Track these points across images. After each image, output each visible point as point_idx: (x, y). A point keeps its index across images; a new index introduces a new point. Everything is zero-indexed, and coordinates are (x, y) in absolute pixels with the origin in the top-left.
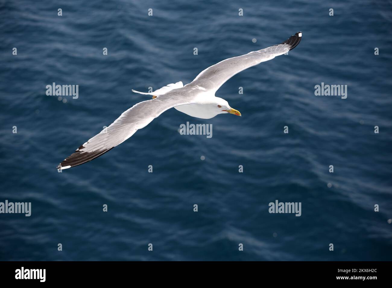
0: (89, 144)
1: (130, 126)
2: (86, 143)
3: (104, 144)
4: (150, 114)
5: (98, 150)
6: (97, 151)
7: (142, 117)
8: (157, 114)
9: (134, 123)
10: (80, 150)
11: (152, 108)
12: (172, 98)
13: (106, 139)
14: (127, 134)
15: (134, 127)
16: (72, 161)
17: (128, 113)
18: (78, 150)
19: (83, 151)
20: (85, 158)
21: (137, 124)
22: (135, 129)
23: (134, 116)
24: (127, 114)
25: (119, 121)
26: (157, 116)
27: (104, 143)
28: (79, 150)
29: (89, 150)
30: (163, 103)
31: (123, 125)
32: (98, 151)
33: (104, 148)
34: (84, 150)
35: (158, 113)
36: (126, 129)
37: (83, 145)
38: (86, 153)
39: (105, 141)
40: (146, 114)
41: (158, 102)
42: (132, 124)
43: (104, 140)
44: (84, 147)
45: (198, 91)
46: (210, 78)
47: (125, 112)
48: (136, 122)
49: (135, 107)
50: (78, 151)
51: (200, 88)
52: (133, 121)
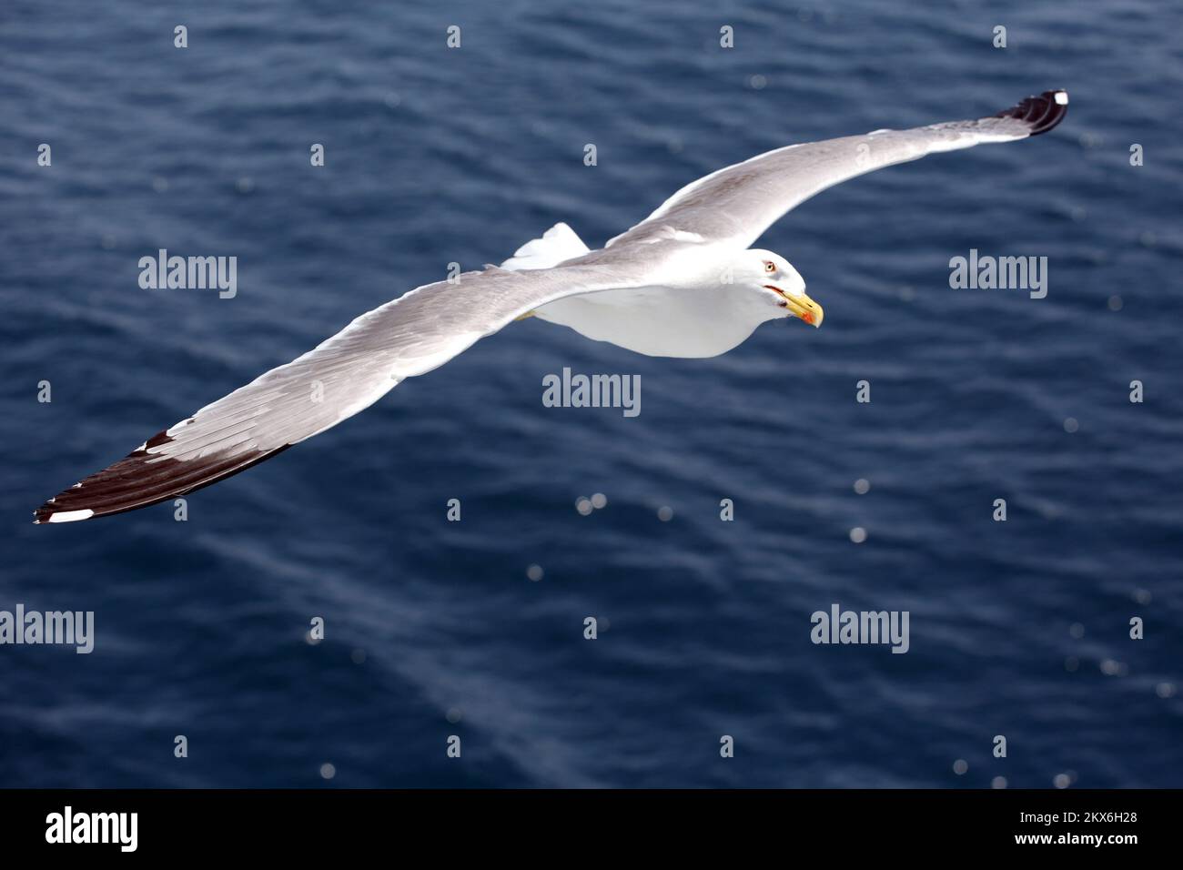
0: (193, 427)
1: (374, 362)
2: (184, 423)
3: (252, 430)
4: (466, 319)
5: (223, 452)
6: (215, 455)
7: (429, 330)
8: (494, 319)
9: (390, 350)
10: (149, 451)
11: (480, 297)
13: (261, 412)
14: (354, 394)
15: (387, 366)
16: (103, 490)
18: (142, 448)
19: (159, 455)
20: (162, 481)
21: (403, 354)
22: (389, 375)
23: (397, 325)
24: (372, 320)
26: (495, 326)
27: (253, 424)
28: (146, 448)
29: (183, 450)
31: (348, 357)
32: (219, 458)
33: (248, 447)
34: (166, 451)
35: (500, 315)
36: (354, 374)
37: (169, 433)
38: (172, 462)
39: (257, 419)
40: (448, 317)
41: (503, 278)
42: (384, 353)
43: (255, 414)
44: (170, 440)
48: (403, 349)
49: (409, 297)
50: (143, 453)
51: (681, 235)
52: (390, 344)
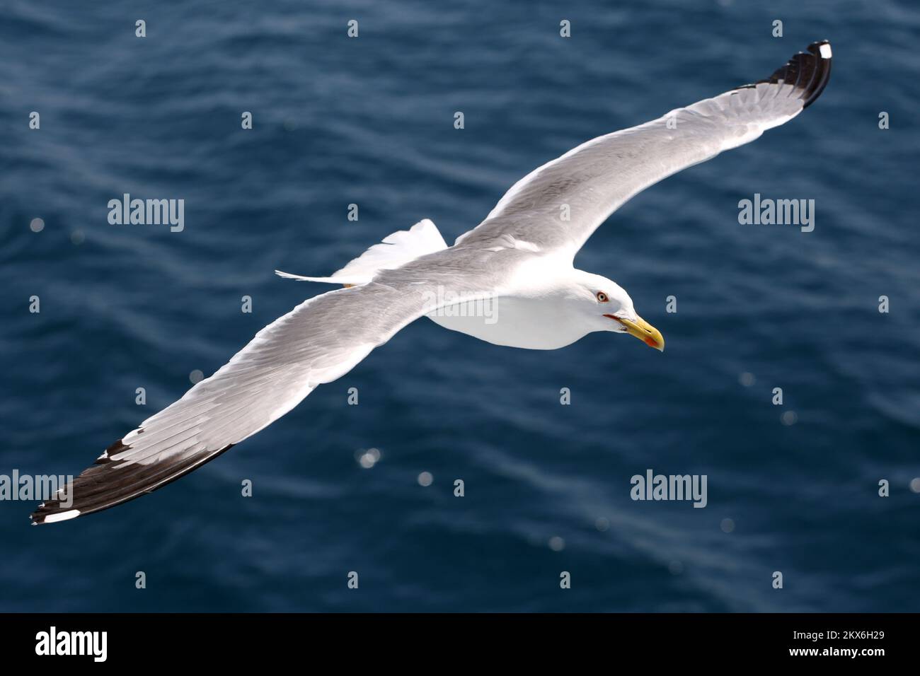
0: (143, 437)
1: (290, 374)
2: (134, 433)
3: (198, 436)
4: (361, 332)
5: (178, 455)
6: (172, 458)
7: (330, 343)
8: (384, 332)
9: (304, 362)
10: (113, 458)
11: (366, 313)
12: (430, 281)
13: (202, 420)
14: (280, 400)
15: (303, 376)
16: (84, 493)
17: (279, 330)
18: (105, 456)
19: (122, 461)
20: (132, 483)
21: (314, 366)
22: (307, 382)
23: (302, 338)
24: (275, 333)
25: (248, 356)
26: (385, 337)
27: (198, 431)
28: (109, 456)
29: (143, 456)
30: (400, 296)
31: (265, 370)
32: (176, 460)
33: (199, 449)
34: (129, 457)
35: (387, 328)
36: (277, 382)
37: (125, 441)
38: (136, 467)
39: (201, 426)
40: (344, 331)
41: (381, 294)
42: (296, 365)
43: (198, 422)
44: (128, 448)
45: (512, 254)
46: (552, 209)
47: (269, 327)
48: (313, 361)
49: (302, 310)
50: (108, 460)
51: (520, 244)
52: (299, 357)
